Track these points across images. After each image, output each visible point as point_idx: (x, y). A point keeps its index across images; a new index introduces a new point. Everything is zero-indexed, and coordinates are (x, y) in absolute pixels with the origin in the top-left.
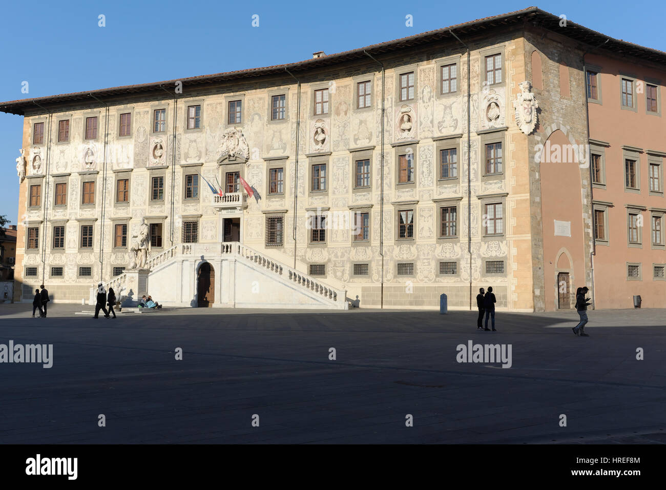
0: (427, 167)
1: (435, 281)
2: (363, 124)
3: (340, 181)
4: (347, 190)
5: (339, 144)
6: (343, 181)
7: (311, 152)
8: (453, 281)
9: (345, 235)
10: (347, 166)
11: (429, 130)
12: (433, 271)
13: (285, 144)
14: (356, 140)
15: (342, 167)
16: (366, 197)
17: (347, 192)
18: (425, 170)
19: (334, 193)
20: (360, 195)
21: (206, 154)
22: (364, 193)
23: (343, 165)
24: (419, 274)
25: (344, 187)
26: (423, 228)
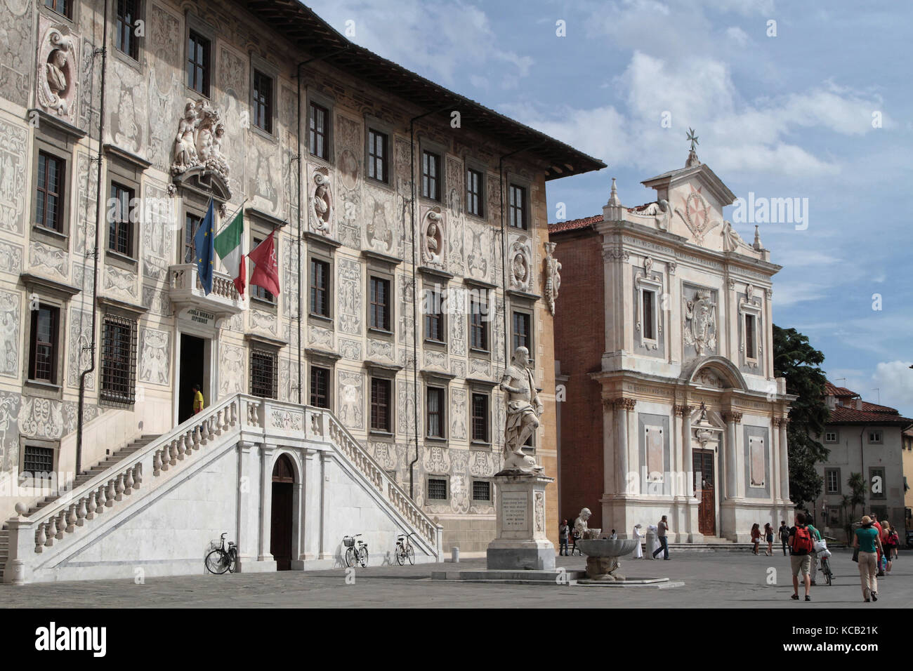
0: (459, 323)
1: (470, 512)
2: (379, 211)
3: (348, 306)
4: (359, 328)
5: (344, 230)
6: (353, 307)
7: (311, 230)
8: (487, 512)
9: (359, 417)
10: (358, 281)
11: (459, 264)
12: (468, 495)
13: (275, 190)
14: (370, 236)
15: (351, 281)
16: (386, 350)
17: (359, 332)
18: (456, 326)
19: (340, 329)
20: (379, 344)
21: (150, 144)
22: (383, 342)
23: (352, 276)
24: (453, 499)
25: (354, 320)
26: (455, 423)
